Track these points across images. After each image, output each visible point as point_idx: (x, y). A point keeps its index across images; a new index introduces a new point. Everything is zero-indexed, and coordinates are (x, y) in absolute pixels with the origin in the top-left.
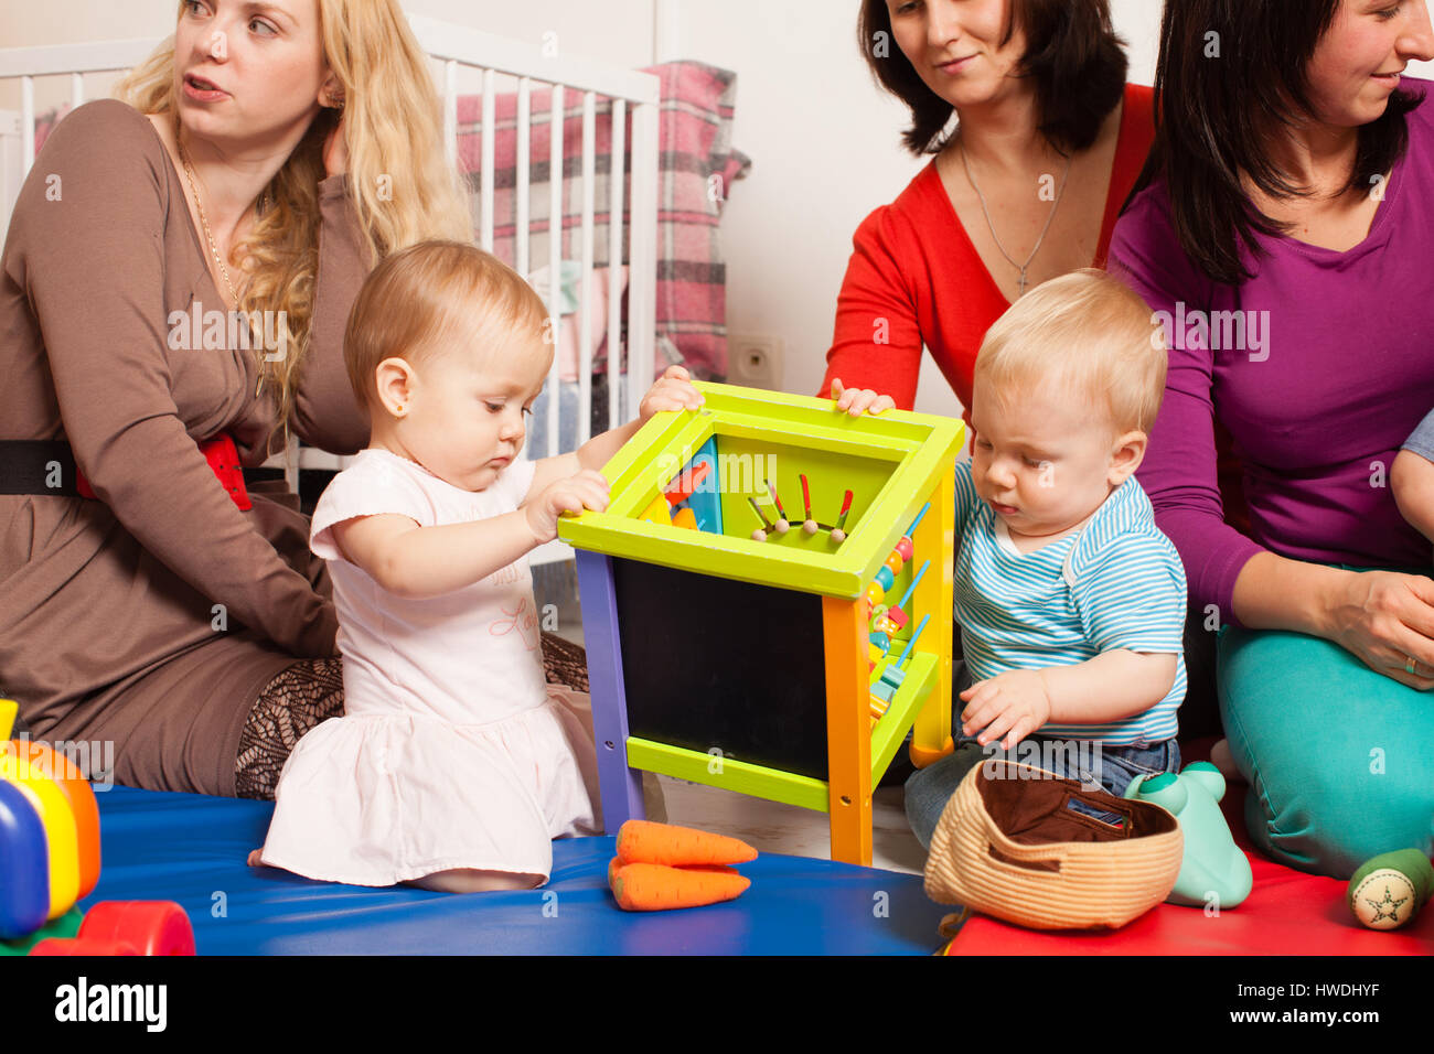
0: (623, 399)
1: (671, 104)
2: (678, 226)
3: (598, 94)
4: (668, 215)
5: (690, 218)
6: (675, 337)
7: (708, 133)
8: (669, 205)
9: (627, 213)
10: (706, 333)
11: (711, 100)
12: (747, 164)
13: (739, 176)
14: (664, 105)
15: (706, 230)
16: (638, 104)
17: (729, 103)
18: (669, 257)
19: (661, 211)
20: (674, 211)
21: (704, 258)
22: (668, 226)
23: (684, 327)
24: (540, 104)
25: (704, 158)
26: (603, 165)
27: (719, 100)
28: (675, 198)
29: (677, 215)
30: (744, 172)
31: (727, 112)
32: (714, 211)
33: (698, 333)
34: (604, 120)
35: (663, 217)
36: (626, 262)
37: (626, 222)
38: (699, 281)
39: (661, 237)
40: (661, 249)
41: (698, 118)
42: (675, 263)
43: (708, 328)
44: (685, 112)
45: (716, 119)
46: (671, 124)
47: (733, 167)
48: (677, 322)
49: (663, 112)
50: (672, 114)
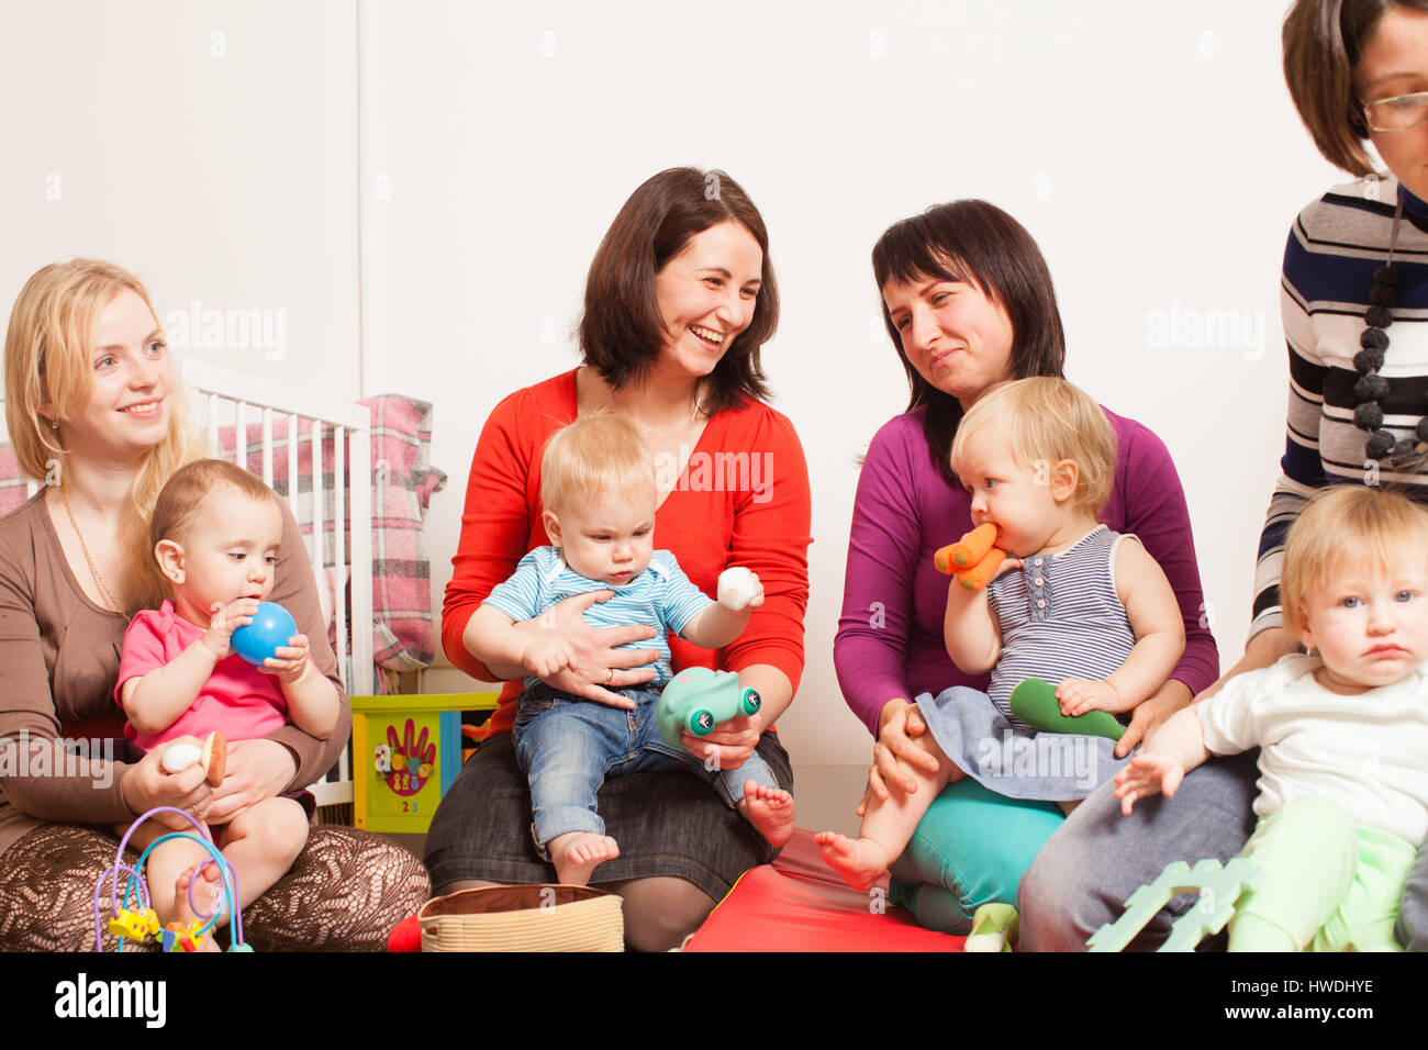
0: (349, 675)
1: (380, 431)
2: (388, 530)
3: (323, 422)
4: (380, 522)
5: (399, 523)
6: (389, 623)
7: (410, 454)
8: (380, 514)
9: (347, 521)
10: (415, 618)
11: (412, 426)
12: (444, 479)
13: (437, 489)
14: (374, 432)
15: (412, 533)
16: (354, 430)
17: (428, 429)
18: (382, 557)
19: (375, 518)
20: (385, 519)
21: (412, 557)
22: (381, 531)
23: (397, 614)
24: (280, 433)
25: (408, 475)
26: (329, 481)
27: (418, 427)
28: (385, 507)
29: (387, 522)
30: (441, 485)
31: (426, 436)
32: (419, 518)
33: (409, 618)
34: (328, 444)
35: (376, 523)
36: (348, 563)
37: (347, 529)
38: (407, 576)
39: (375, 540)
40: (376, 550)
41: (402, 441)
42: (387, 562)
43: (418, 615)
44: (392, 436)
45: (417, 442)
46: (380, 446)
47: (432, 482)
48: (390, 610)
49: (373, 437)
50: (380, 439)
